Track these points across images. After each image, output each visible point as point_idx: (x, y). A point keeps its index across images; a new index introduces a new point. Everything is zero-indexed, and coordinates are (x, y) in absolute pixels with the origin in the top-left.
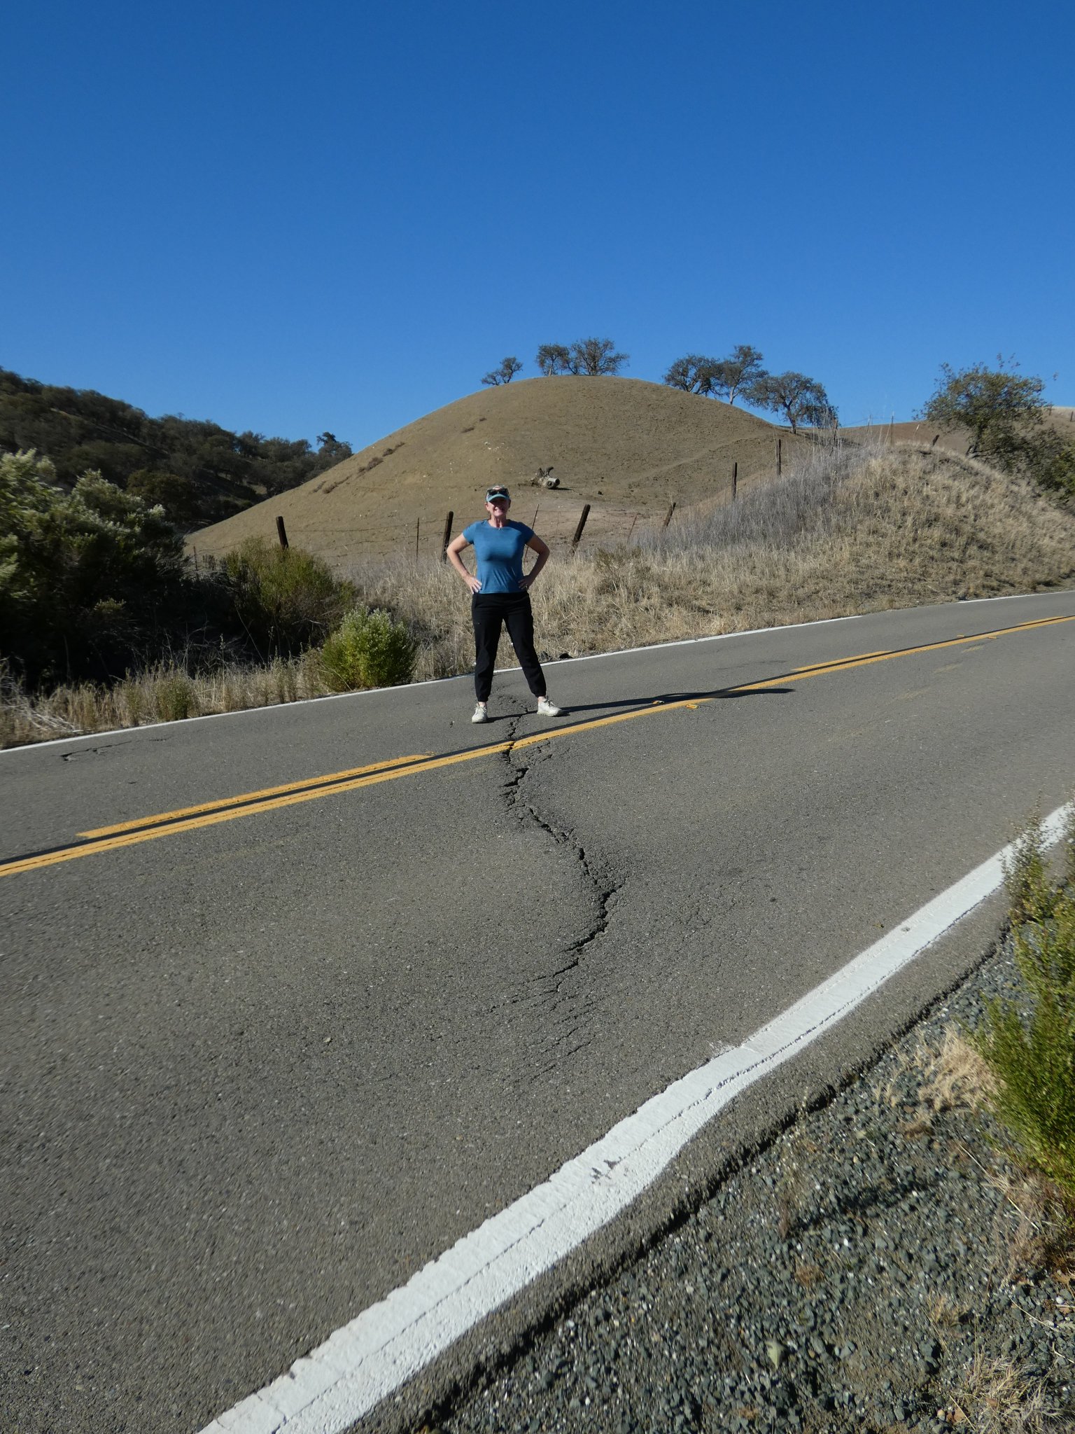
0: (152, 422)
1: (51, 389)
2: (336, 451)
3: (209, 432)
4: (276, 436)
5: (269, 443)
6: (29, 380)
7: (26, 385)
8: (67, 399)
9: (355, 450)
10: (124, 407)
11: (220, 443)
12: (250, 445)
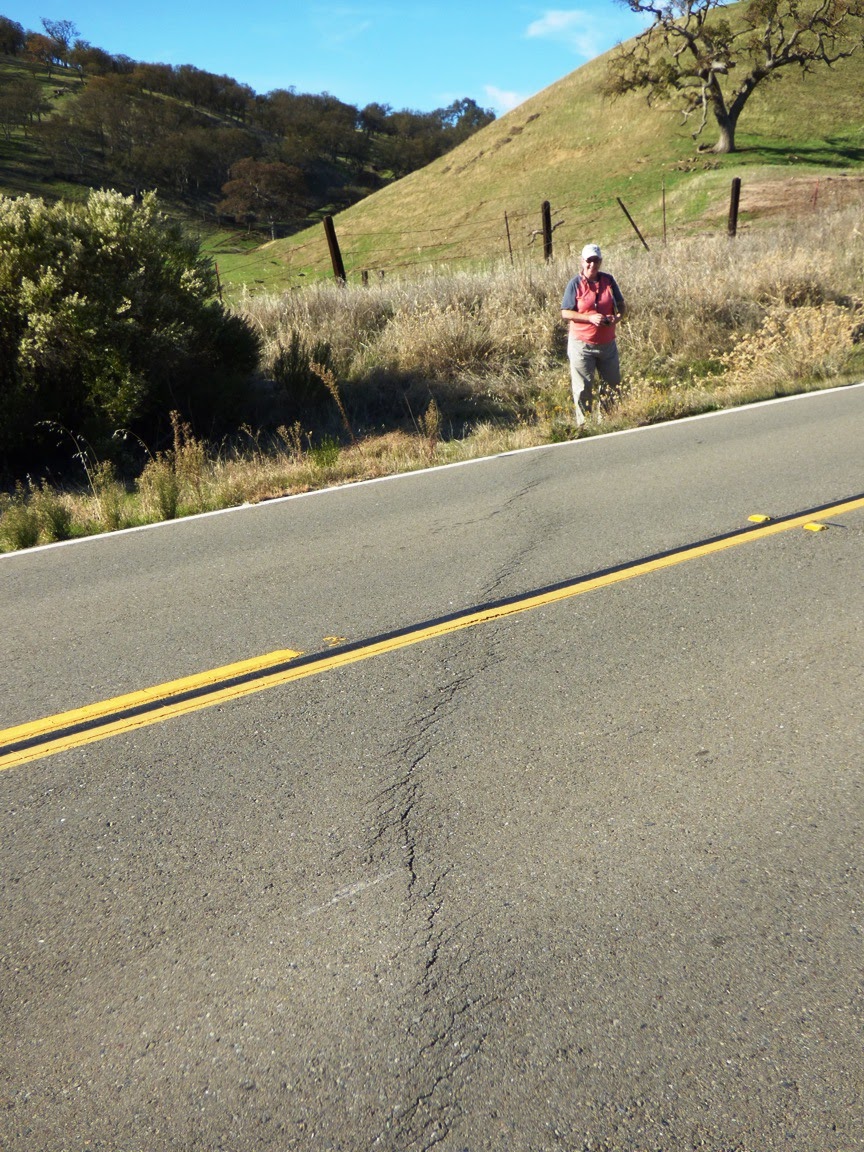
0: (261, 100)
1: (143, 66)
2: (475, 118)
3: (327, 107)
4: (405, 107)
5: (398, 116)
6: (119, 56)
7: (115, 63)
8: (159, 76)
9: (498, 116)
10: (228, 82)
11: (340, 119)
12: (374, 118)
